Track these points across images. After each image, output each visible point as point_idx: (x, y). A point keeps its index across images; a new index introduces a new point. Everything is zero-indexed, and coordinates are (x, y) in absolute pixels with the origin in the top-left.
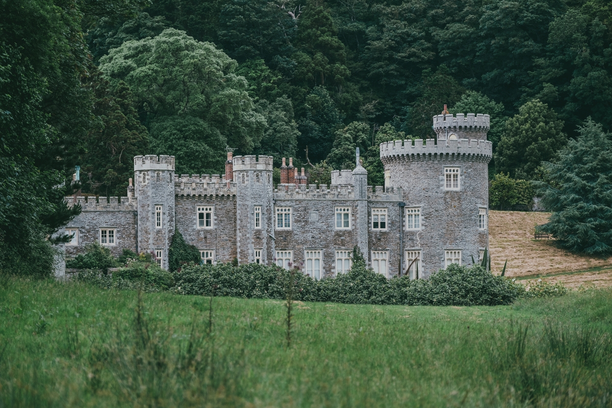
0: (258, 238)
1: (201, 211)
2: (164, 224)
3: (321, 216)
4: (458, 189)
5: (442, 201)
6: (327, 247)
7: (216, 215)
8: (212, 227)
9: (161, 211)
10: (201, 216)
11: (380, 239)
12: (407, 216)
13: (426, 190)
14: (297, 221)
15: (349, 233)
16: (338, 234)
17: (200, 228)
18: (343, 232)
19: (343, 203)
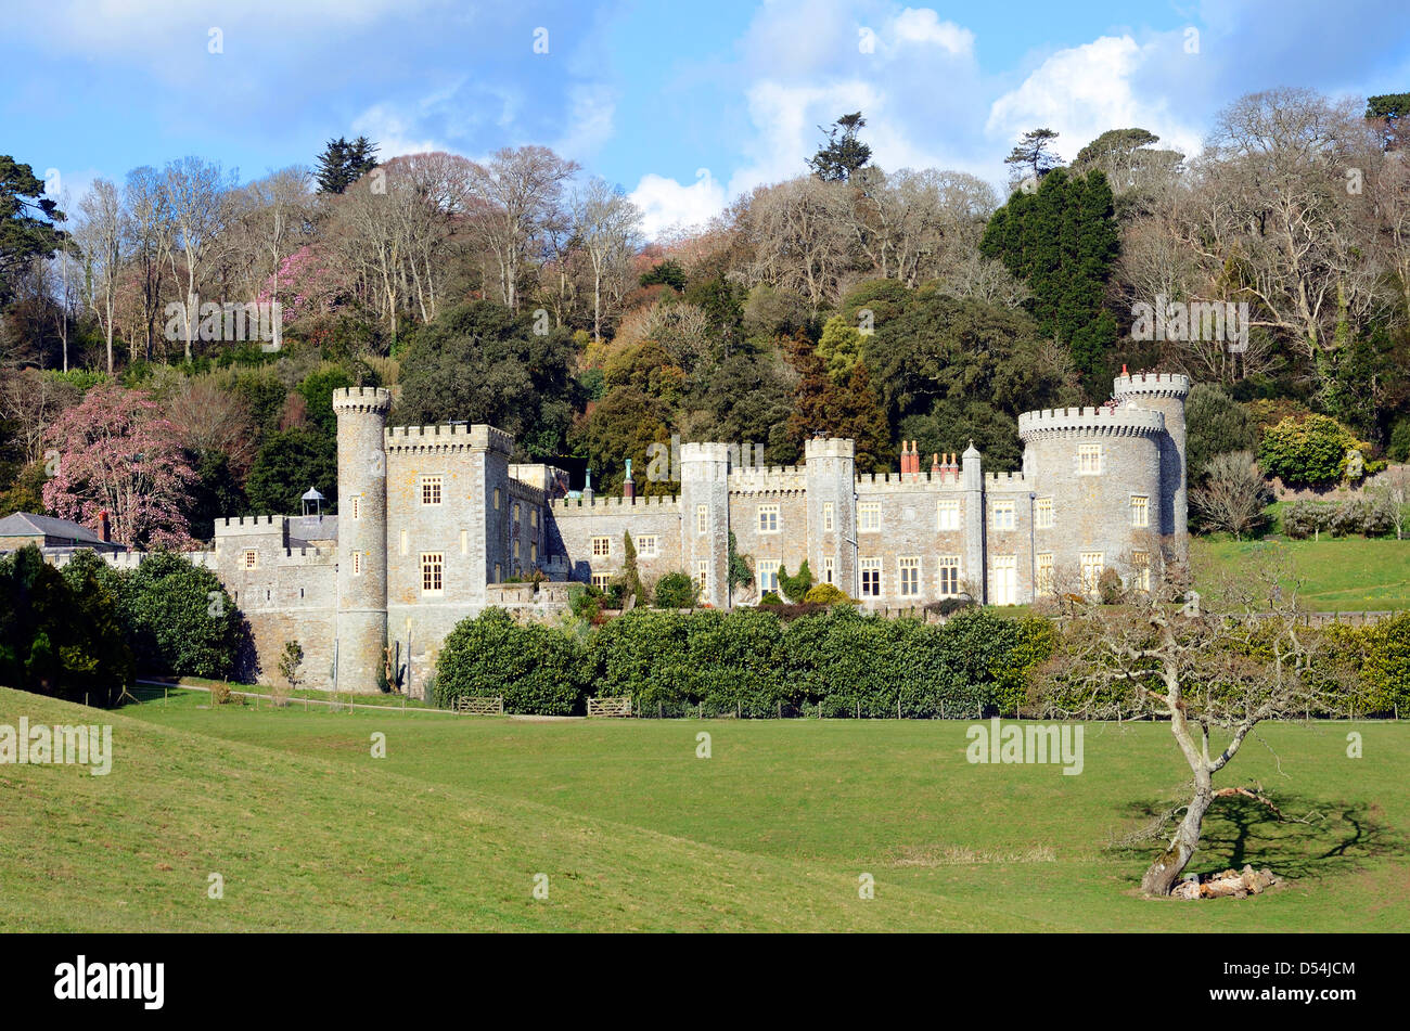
0: (829, 543)
1: (764, 512)
2: (709, 529)
3: (919, 513)
4: (1098, 472)
5: (1076, 488)
6: (927, 552)
7: (782, 515)
8: (778, 531)
9: (706, 513)
10: (764, 517)
11: (1004, 541)
12: (1039, 510)
13: (1058, 475)
14: (886, 520)
15: (957, 533)
16: (942, 536)
17: (762, 532)
18: (950, 534)
19: (948, 495)
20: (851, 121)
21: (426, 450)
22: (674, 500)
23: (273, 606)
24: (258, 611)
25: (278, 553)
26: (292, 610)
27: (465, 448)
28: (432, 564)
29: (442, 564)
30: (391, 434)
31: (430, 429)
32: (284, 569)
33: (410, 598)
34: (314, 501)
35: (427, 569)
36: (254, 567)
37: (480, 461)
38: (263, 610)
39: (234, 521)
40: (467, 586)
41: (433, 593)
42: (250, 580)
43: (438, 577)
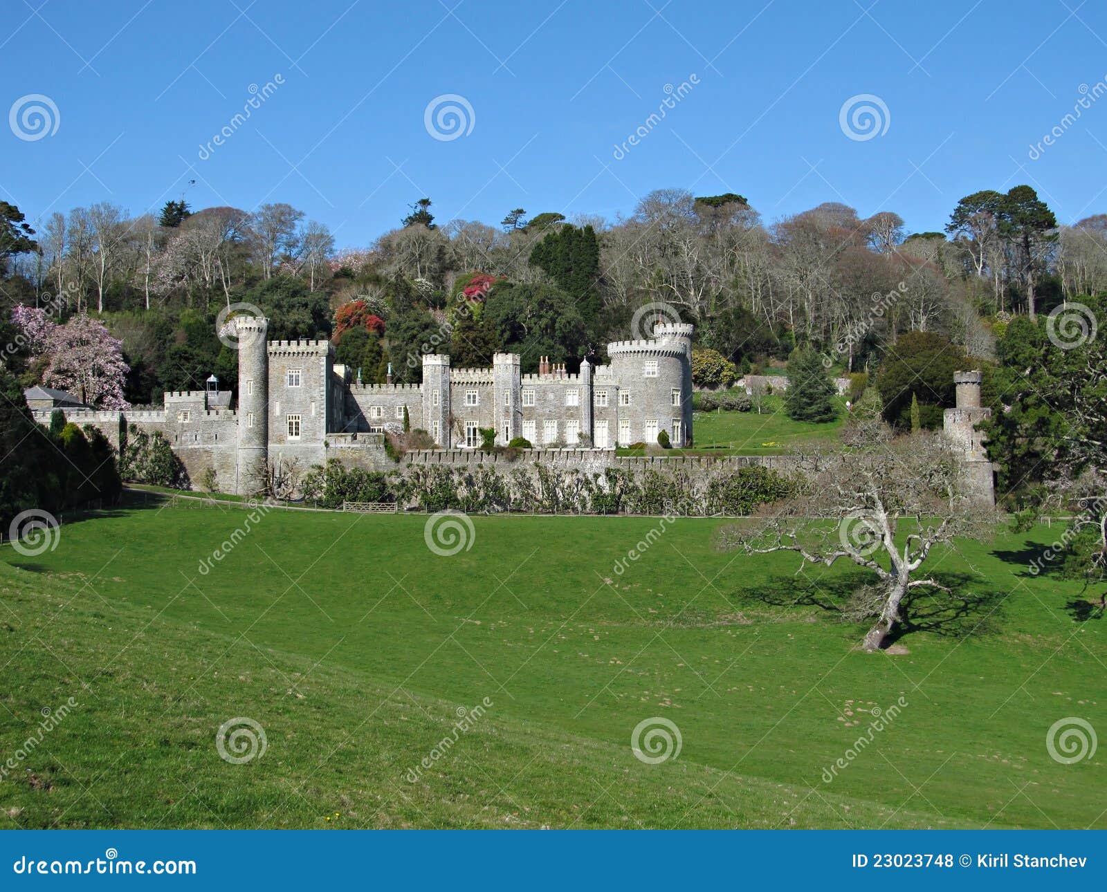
0: (507, 411)
1: (469, 394)
2: (439, 403)
3: (556, 396)
4: (655, 376)
5: (643, 385)
6: (560, 418)
7: (479, 396)
8: (477, 404)
9: (437, 394)
10: (469, 397)
11: (602, 413)
12: (621, 396)
13: (633, 377)
14: (538, 400)
15: (577, 407)
16: (569, 409)
17: (468, 405)
18: (572, 407)
19: (572, 386)
20: (425, 202)
21: (291, 355)
22: (418, 387)
23: (199, 444)
24: (190, 447)
25: (202, 413)
26: (210, 446)
27: (314, 354)
28: (294, 421)
29: (300, 421)
30: (271, 345)
31: (294, 343)
32: (206, 422)
33: (281, 440)
34: (213, 383)
35: (291, 424)
36: (187, 422)
37: (323, 362)
38: (193, 447)
39: (176, 394)
40: (314, 434)
41: (294, 438)
42: (185, 429)
43: (297, 428)
